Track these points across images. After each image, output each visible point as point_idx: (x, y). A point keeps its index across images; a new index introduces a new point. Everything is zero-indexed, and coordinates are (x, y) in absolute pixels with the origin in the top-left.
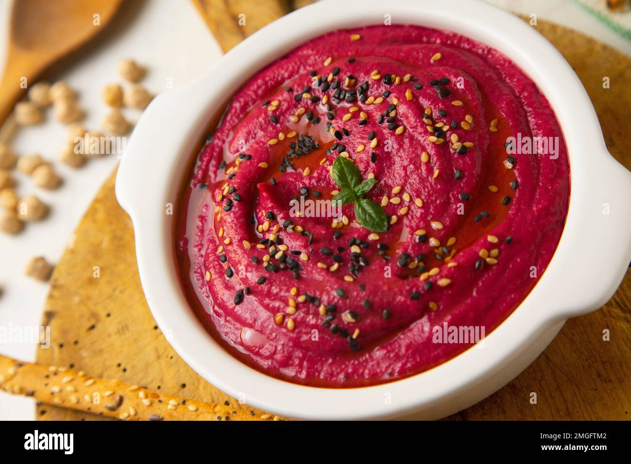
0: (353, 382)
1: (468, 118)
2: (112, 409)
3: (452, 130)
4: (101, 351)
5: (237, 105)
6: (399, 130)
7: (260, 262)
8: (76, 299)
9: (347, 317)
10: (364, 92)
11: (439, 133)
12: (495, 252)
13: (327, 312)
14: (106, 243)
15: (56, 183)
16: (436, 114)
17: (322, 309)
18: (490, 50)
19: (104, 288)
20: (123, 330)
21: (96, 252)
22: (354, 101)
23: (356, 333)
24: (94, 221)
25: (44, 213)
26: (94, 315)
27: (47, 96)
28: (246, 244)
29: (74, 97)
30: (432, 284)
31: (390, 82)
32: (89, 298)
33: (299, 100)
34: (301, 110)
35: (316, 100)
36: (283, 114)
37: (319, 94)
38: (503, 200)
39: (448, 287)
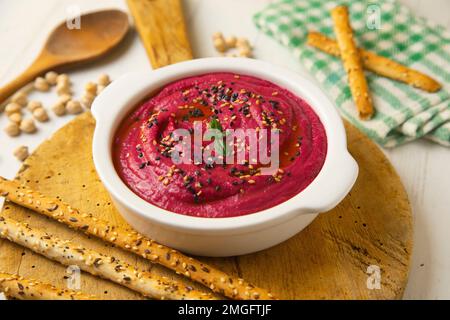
0: (193, 214)
1: (284, 120)
2: (50, 210)
3: (275, 122)
4: (50, 189)
5: (167, 89)
6: (248, 116)
7: (159, 151)
8: (44, 163)
9: (198, 185)
10: (235, 97)
11: (268, 121)
12: (280, 177)
13: (188, 179)
14: (69, 142)
15: (45, 119)
16: (269, 113)
17: (185, 178)
18: (301, 100)
19: (61, 161)
20: (65, 182)
21: (62, 145)
22: (228, 100)
23: (200, 192)
24: (66, 132)
25: (33, 131)
26: (52, 172)
27: (55, 79)
28: (155, 143)
29: (69, 85)
30: (245, 181)
31: (249, 96)
32: (51, 164)
33: (200, 93)
34: (200, 98)
35: (209, 96)
36: (190, 98)
37: (211, 93)
38: (289, 159)
39: (253, 184)
